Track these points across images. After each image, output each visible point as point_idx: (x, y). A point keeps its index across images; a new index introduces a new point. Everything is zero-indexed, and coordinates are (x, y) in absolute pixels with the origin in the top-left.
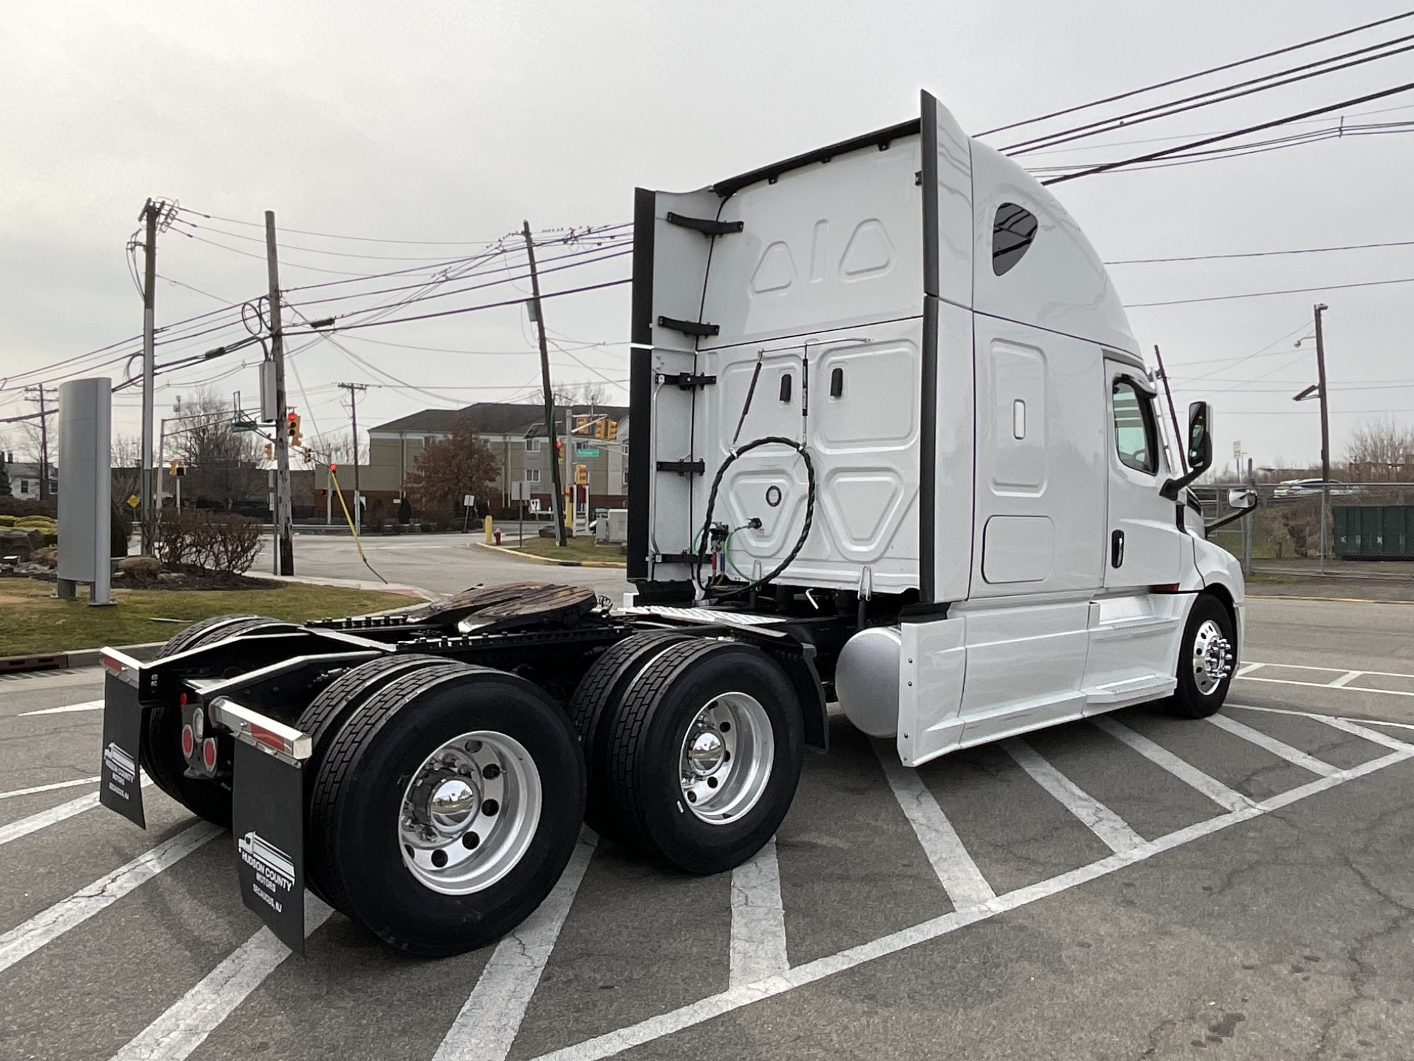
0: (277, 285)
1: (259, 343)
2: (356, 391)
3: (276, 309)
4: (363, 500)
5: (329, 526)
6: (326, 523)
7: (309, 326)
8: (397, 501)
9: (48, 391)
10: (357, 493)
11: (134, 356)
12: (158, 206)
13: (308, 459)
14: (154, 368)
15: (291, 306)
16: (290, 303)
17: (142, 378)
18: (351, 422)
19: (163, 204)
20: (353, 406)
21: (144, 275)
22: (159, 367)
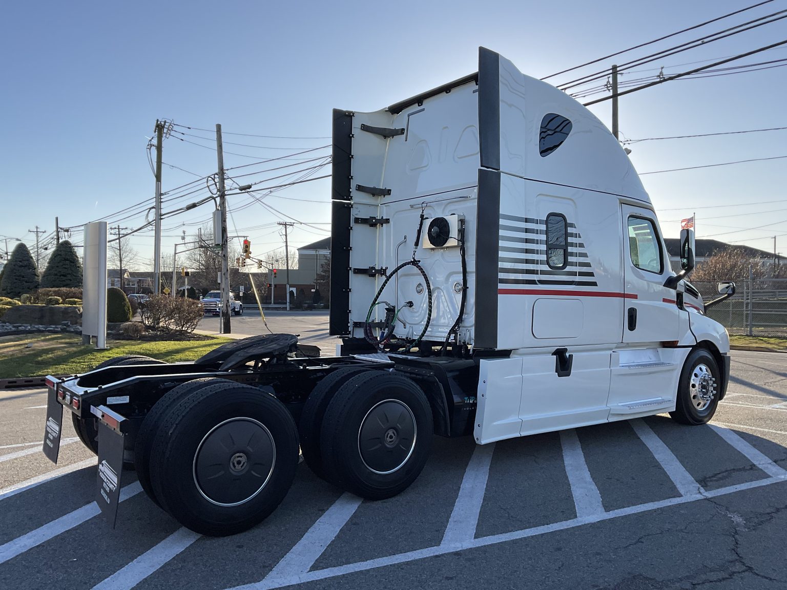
0: (223, 166)
1: (213, 200)
2: (288, 226)
3: (222, 180)
4: (294, 290)
5: (272, 305)
6: (270, 303)
7: (238, 189)
8: (313, 290)
9: (123, 229)
10: (288, 286)
11: (150, 209)
12: (163, 123)
13: (260, 265)
14: (161, 215)
15: (230, 178)
16: (230, 177)
17: (154, 222)
18: (285, 244)
19: (165, 122)
20: (286, 236)
21: (156, 163)
22: (164, 215)
